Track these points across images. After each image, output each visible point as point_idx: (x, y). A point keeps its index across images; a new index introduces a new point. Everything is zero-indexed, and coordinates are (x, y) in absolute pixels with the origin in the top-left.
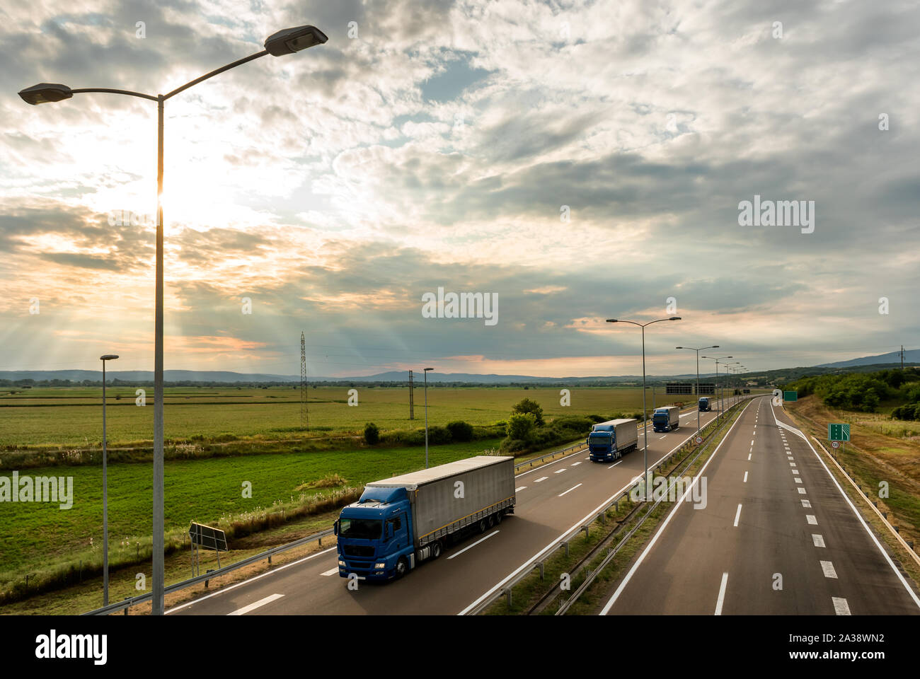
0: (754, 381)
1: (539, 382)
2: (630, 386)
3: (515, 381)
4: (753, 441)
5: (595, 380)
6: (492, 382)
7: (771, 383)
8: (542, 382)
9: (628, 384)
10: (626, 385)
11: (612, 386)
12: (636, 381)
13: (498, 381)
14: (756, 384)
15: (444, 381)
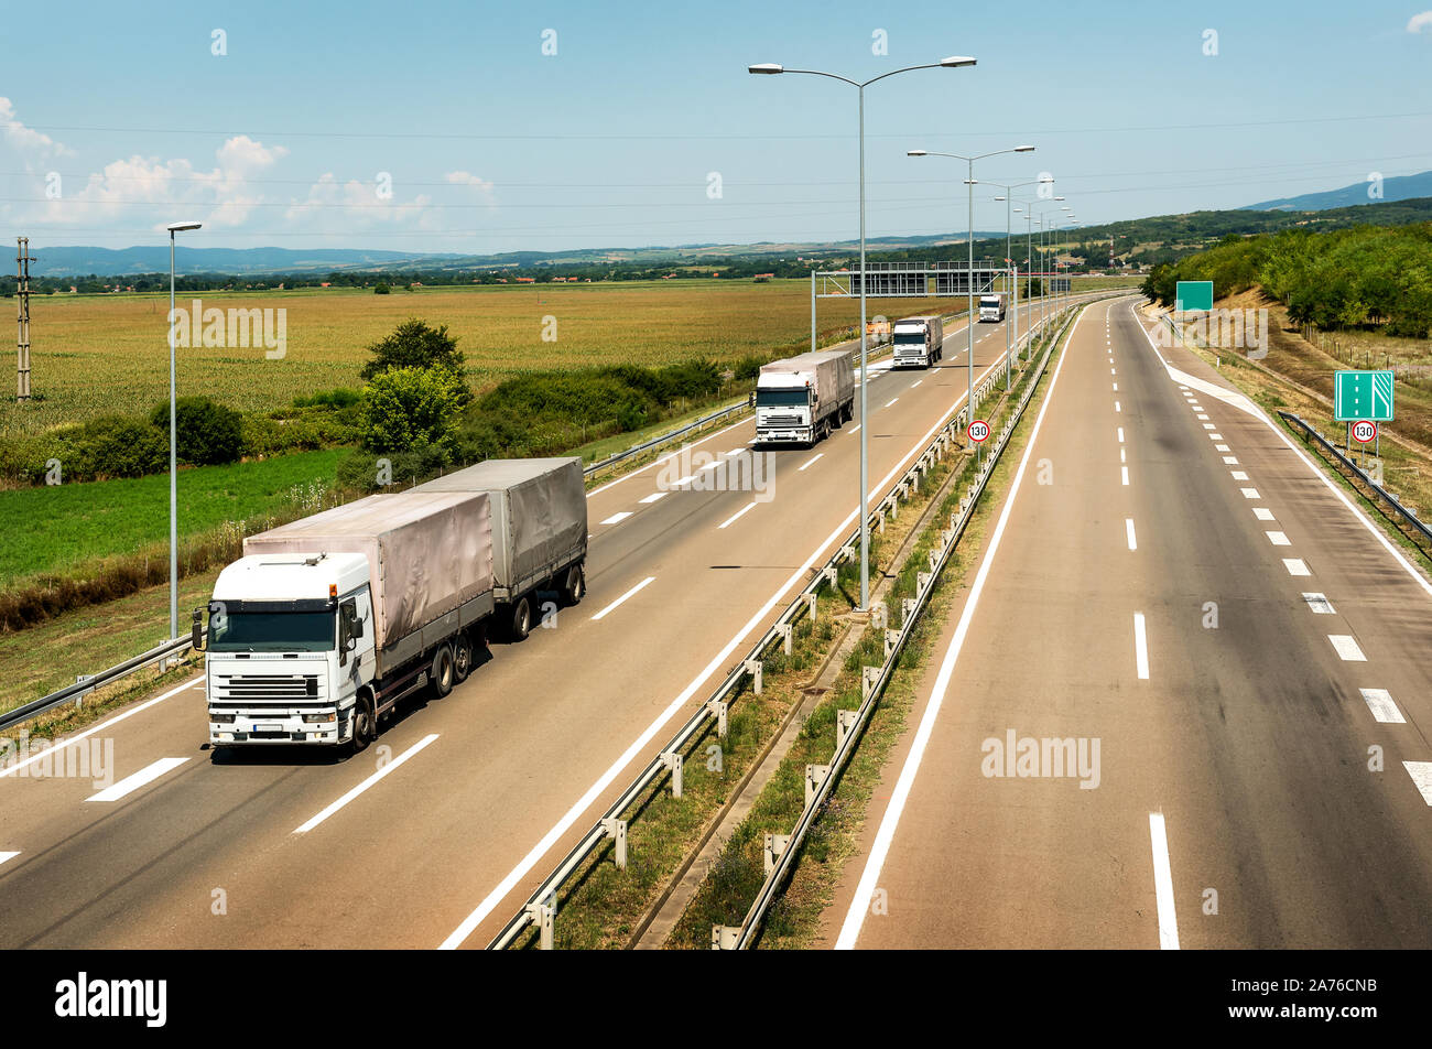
0: (1074, 254)
1: (420, 268)
2: (708, 275)
3: (341, 266)
4: (1121, 431)
5: (597, 261)
6: (267, 269)
7: (1122, 258)
8: (432, 267)
9: (703, 269)
10: (697, 275)
11: (652, 276)
12: (728, 261)
13: (287, 269)
14: (1081, 261)
15: (106, 271)
